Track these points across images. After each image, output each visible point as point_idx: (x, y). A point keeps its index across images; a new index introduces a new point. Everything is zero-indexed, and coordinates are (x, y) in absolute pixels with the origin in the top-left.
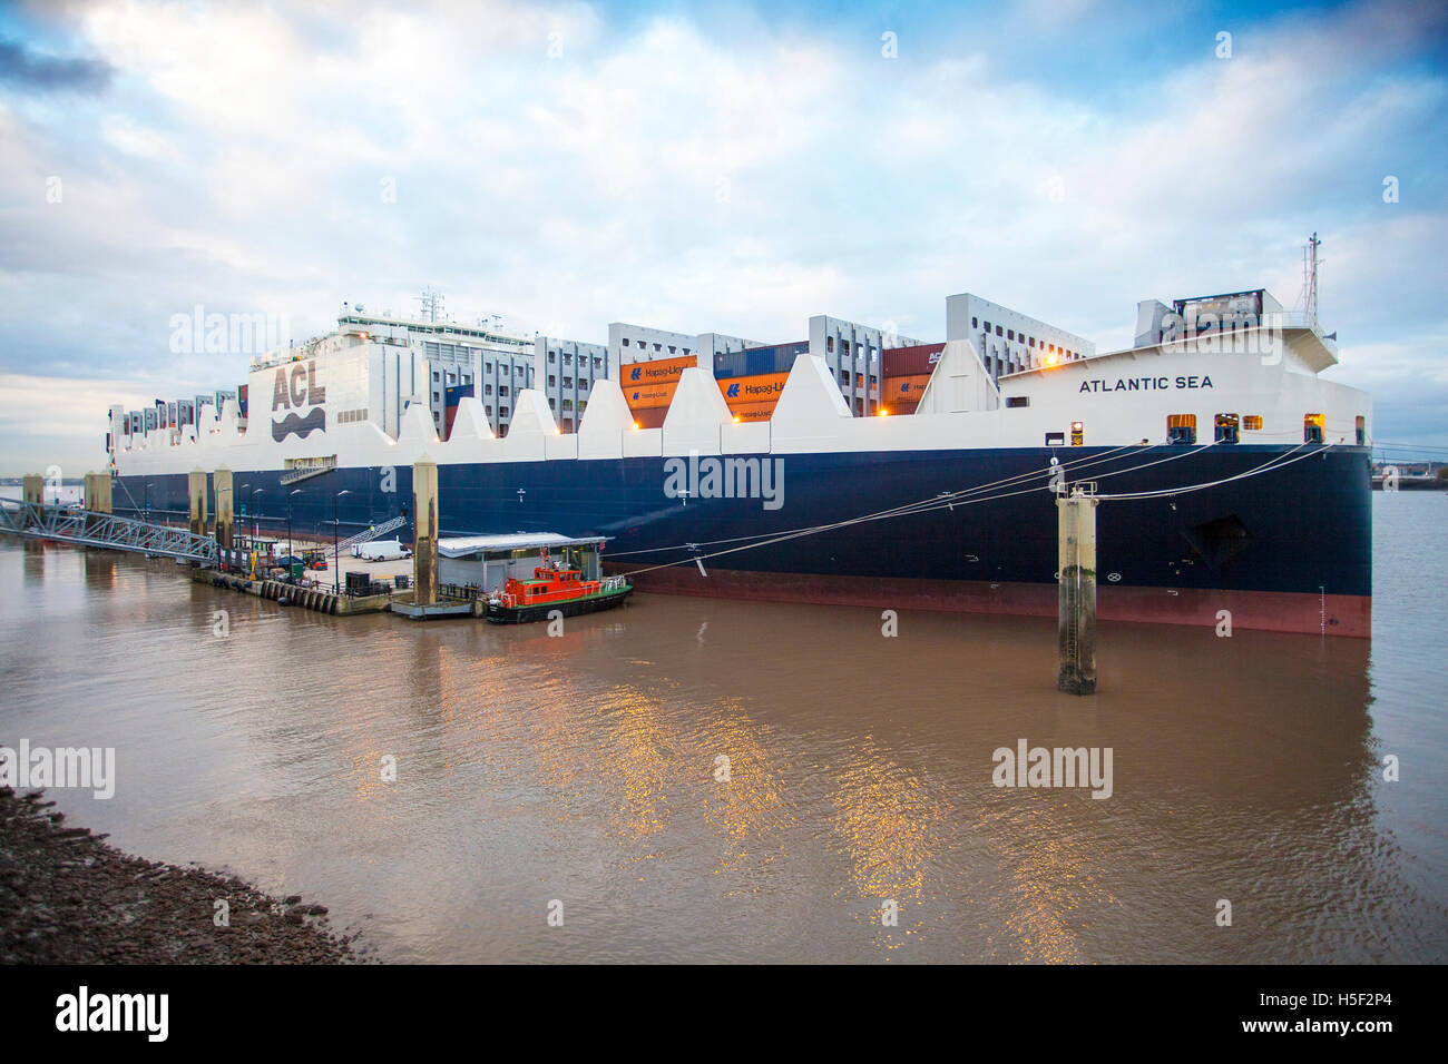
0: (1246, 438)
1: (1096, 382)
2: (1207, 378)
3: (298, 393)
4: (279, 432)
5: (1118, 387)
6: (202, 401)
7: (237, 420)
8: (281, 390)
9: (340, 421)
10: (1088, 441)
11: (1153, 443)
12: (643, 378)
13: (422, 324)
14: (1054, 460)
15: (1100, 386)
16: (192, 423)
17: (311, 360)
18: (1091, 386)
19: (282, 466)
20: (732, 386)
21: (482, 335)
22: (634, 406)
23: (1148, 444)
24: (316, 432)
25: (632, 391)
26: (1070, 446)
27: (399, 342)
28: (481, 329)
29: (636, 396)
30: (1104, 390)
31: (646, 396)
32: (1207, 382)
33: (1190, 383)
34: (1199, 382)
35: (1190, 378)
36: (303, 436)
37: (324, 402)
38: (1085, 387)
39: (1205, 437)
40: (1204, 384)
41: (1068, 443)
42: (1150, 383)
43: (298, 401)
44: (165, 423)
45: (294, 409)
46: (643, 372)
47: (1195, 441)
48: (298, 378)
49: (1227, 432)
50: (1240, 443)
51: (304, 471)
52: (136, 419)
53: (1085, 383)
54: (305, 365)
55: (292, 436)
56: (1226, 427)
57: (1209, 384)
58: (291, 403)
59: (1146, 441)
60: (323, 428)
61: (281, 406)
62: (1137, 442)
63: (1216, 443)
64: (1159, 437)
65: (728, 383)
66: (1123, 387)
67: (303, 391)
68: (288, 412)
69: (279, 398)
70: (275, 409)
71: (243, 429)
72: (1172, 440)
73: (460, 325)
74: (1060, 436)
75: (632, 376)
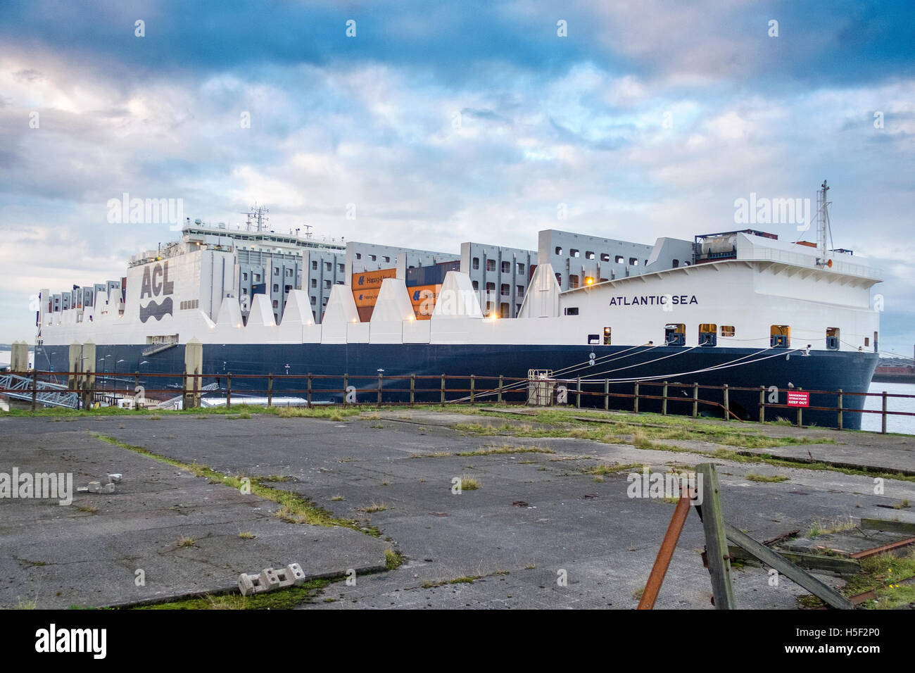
0: (722, 342)
1: (620, 298)
2: (694, 297)
3: (157, 286)
4: (145, 314)
5: (634, 302)
6: (99, 288)
7: (119, 304)
8: (146, 284)
9: (182, 308)
10: (614, 342)
11: (656, 344)
12: (366, 284)
13: (246, 233)
14: (593, 355)
15: (622, 300)
16: (92, 306)
17: (166, 260)
18: (617, 301)
19: (144, 342)
20: (416, 292)
21: (293, 241)
22: (360, 305)
23: (653, 345)
24: (167, 316)
25: (358, 293)
26: (603, 345)
27: (225, 248)
28: (293, 237)
29: (361, 298)
30: (625, 304)
31: (367, 298)
32: (694, 300)
33: (682, 300)
34: (688, 300)
35: (682, 297)
36: (159, 319)
37: (172, 293)
38: (613, 302)
39: (692, 341)
40: (692, 301)
41: (601, 342)
42: (655, 300)
43: (157, 292)
44: (75, 304)
45: (154, 298)
46: (365, 279)
47: (684, 344)
48: (158, 274)
49: (708, 337)
50: (718, 346)
51: (159, 346)
52: (57, 301)
53: (613, 298)
54: (162, 263)
55: (152, 318)
56: (707, 334)
57: (696, 301)
58: (152, 293)
59: (651, 342)
60: (171, 313)
61: (146, 295)
62: (644, 343)
63: (699, 346)
64: (660, 341)
65: (414, 289)
66: (637, 302)
67: (160, 284)
68: (150, 299)
69: (145, 289)
70: (142, 297)
71: (122, 311)
72: (667, 343)
73: (278, 234)
74: (597, 337)
75: (359, 283)
